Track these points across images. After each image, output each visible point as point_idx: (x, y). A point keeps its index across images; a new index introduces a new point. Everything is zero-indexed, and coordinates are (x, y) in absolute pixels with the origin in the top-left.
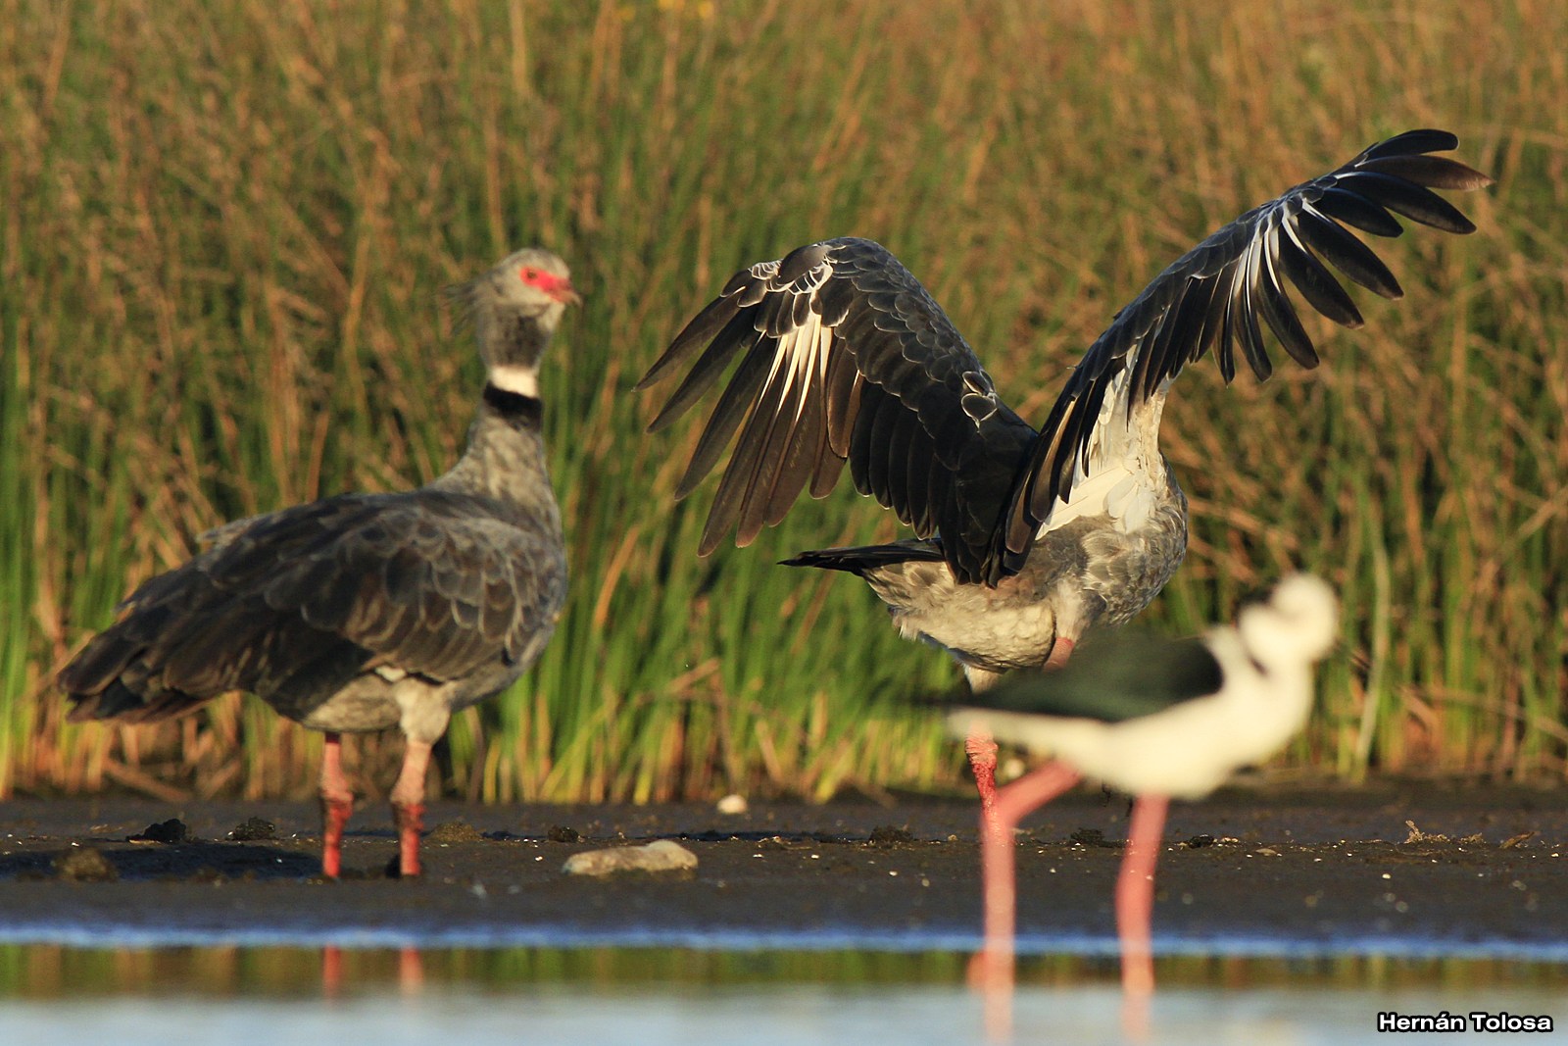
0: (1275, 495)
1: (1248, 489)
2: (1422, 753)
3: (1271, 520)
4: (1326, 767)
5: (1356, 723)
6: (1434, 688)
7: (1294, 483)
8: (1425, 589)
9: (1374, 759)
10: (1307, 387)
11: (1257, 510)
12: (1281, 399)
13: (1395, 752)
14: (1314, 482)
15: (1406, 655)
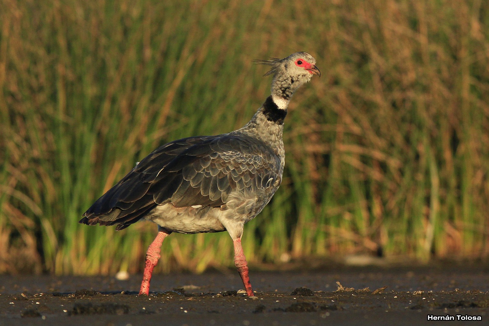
0: (392, 145)
1: (381, 143)
2: (453, 249)
3: (389, 154)
4: (412, 255)
5: (425, 237)
6: (457, 222)
7: (399, 139)
8: (453, 182)
9: (433, 251)
10: (404, 101)
11: (384, 151)
12: (394, 105)
13: (442, 249)
14: (407, 140)
15: (446, 210)
